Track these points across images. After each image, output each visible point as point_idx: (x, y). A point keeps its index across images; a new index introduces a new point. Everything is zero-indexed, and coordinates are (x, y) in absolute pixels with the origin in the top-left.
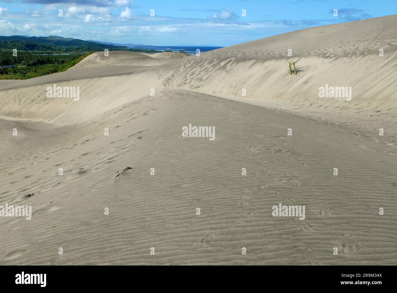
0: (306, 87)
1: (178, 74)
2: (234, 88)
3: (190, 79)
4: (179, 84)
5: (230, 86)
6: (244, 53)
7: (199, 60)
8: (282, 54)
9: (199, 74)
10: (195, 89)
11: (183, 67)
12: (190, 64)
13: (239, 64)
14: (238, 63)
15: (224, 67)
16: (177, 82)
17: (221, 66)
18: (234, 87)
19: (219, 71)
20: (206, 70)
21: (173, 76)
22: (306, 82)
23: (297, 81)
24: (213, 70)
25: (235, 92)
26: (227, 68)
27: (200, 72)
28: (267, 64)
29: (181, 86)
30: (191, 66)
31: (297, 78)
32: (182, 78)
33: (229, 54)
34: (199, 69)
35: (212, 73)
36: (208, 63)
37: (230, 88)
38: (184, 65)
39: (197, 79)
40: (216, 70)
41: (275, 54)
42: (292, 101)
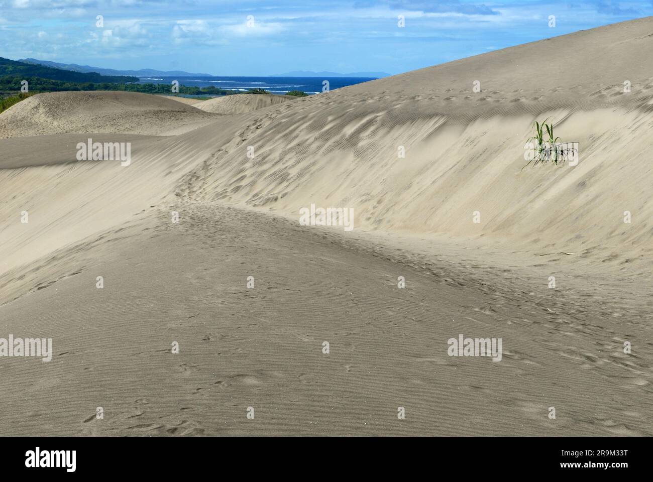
0: (582, 199)
1: (221, 162)
2: (375, 204)
3: (252, 175)
4: (219, 190)
5: (364, 198)
6: (414, 98)
7: (283, 121)
8: (523, 100)
9: (281, 159)
10: (263, 205)
11: (239, 139)
12: (259, 131)
13: (397, 132)
14: (392, 128)
15: (353, 140)
16: (214, 186)
17: (344, 135)
18: (376, 199)
19: (337, 152)
20: (301, 149)
21: (206, 166)
22: (582, 185)
23: (556, 181)
24: (319, 148)
25: (376, 214)
26: (361, 144)
27: (285, 153)
28: (476, 129)
29: (225, 197)
30: (261, 136)
31: (559, 172)
32: (230, 174)
33: (370, 101)
34: (282, 146)
35: (317, 157)
36: (307, 128)
37: (363, 202)
38: (242, 135)
39: (271, 176)
40: (330, 150)
41: (502, 101)
42: (536, 241)
